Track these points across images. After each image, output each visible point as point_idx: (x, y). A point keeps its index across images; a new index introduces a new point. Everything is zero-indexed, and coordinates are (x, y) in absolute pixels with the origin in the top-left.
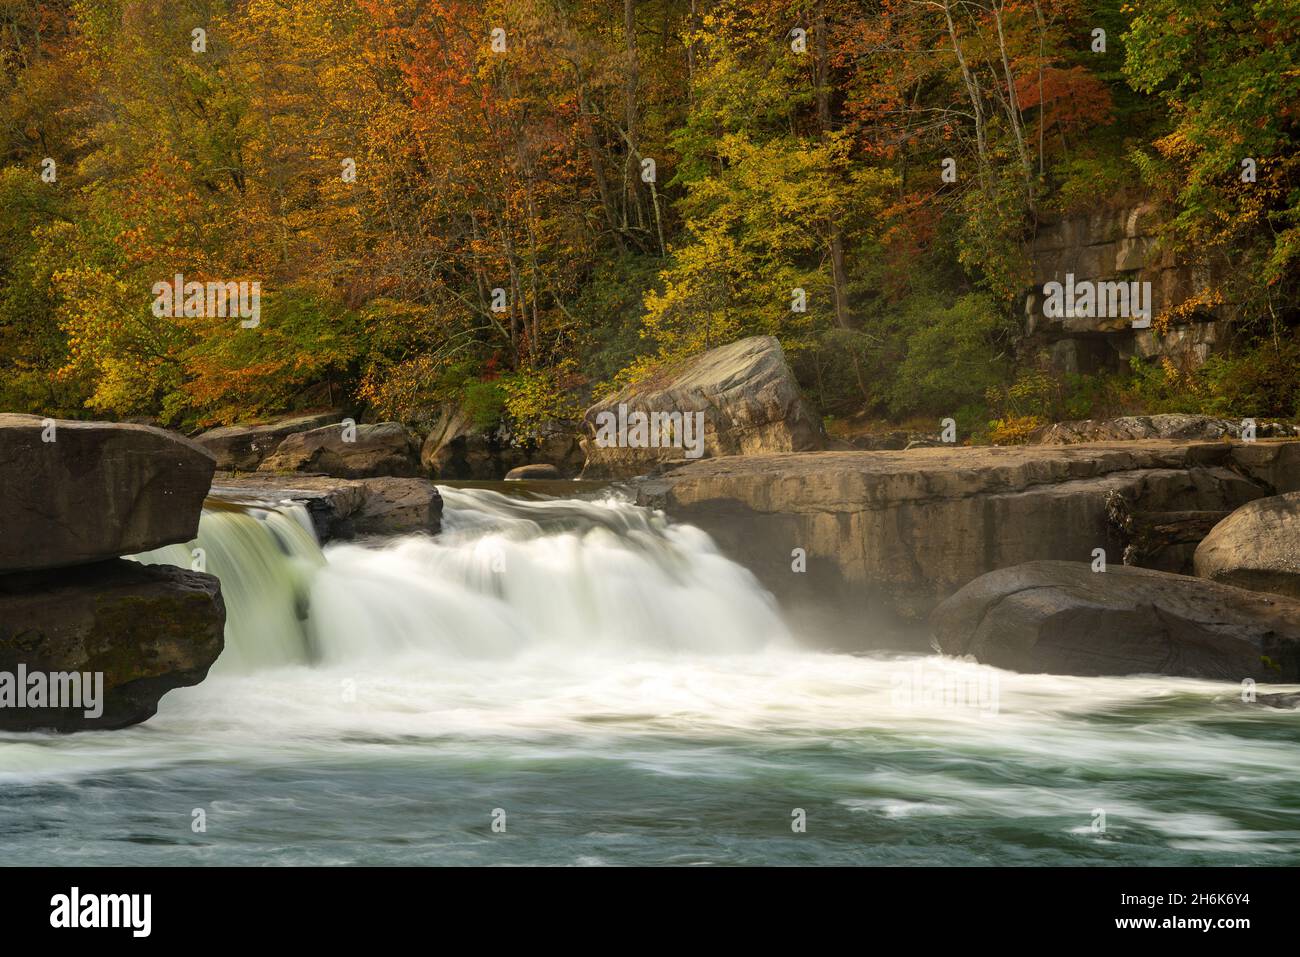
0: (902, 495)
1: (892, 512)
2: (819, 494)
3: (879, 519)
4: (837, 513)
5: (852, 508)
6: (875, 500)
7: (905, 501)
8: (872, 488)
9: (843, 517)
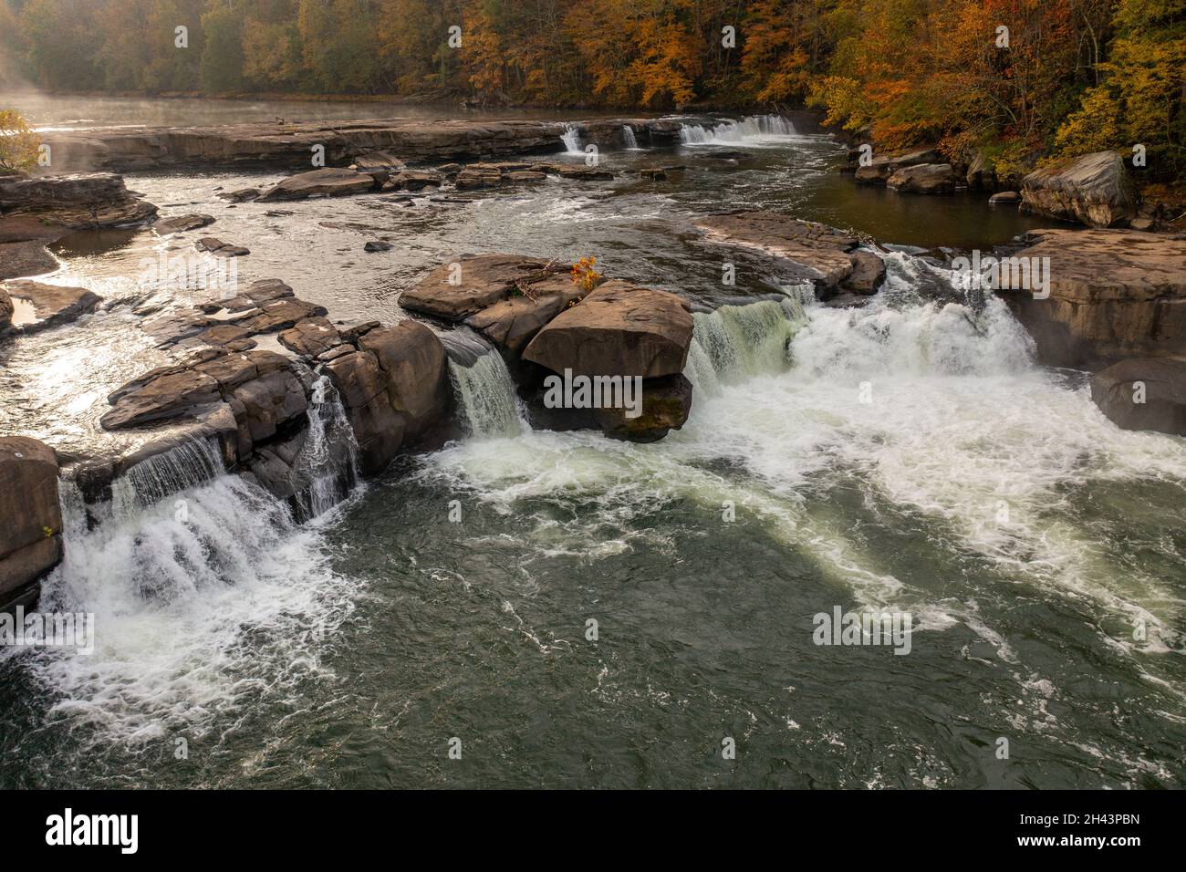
0: (1110, 297)
1: (1102, 305)
2: (1065, 293)
3: (1094, 308)
4: (1072, 303)
5: (1080, 301)
6: (1093, 299)
7: (1112, 300)
8: (1093, 293)
9: (1075, 305)
